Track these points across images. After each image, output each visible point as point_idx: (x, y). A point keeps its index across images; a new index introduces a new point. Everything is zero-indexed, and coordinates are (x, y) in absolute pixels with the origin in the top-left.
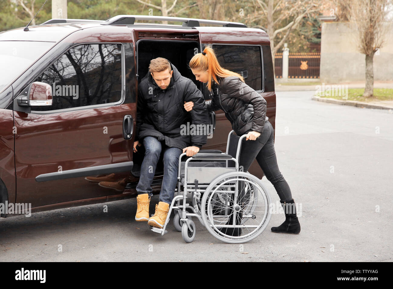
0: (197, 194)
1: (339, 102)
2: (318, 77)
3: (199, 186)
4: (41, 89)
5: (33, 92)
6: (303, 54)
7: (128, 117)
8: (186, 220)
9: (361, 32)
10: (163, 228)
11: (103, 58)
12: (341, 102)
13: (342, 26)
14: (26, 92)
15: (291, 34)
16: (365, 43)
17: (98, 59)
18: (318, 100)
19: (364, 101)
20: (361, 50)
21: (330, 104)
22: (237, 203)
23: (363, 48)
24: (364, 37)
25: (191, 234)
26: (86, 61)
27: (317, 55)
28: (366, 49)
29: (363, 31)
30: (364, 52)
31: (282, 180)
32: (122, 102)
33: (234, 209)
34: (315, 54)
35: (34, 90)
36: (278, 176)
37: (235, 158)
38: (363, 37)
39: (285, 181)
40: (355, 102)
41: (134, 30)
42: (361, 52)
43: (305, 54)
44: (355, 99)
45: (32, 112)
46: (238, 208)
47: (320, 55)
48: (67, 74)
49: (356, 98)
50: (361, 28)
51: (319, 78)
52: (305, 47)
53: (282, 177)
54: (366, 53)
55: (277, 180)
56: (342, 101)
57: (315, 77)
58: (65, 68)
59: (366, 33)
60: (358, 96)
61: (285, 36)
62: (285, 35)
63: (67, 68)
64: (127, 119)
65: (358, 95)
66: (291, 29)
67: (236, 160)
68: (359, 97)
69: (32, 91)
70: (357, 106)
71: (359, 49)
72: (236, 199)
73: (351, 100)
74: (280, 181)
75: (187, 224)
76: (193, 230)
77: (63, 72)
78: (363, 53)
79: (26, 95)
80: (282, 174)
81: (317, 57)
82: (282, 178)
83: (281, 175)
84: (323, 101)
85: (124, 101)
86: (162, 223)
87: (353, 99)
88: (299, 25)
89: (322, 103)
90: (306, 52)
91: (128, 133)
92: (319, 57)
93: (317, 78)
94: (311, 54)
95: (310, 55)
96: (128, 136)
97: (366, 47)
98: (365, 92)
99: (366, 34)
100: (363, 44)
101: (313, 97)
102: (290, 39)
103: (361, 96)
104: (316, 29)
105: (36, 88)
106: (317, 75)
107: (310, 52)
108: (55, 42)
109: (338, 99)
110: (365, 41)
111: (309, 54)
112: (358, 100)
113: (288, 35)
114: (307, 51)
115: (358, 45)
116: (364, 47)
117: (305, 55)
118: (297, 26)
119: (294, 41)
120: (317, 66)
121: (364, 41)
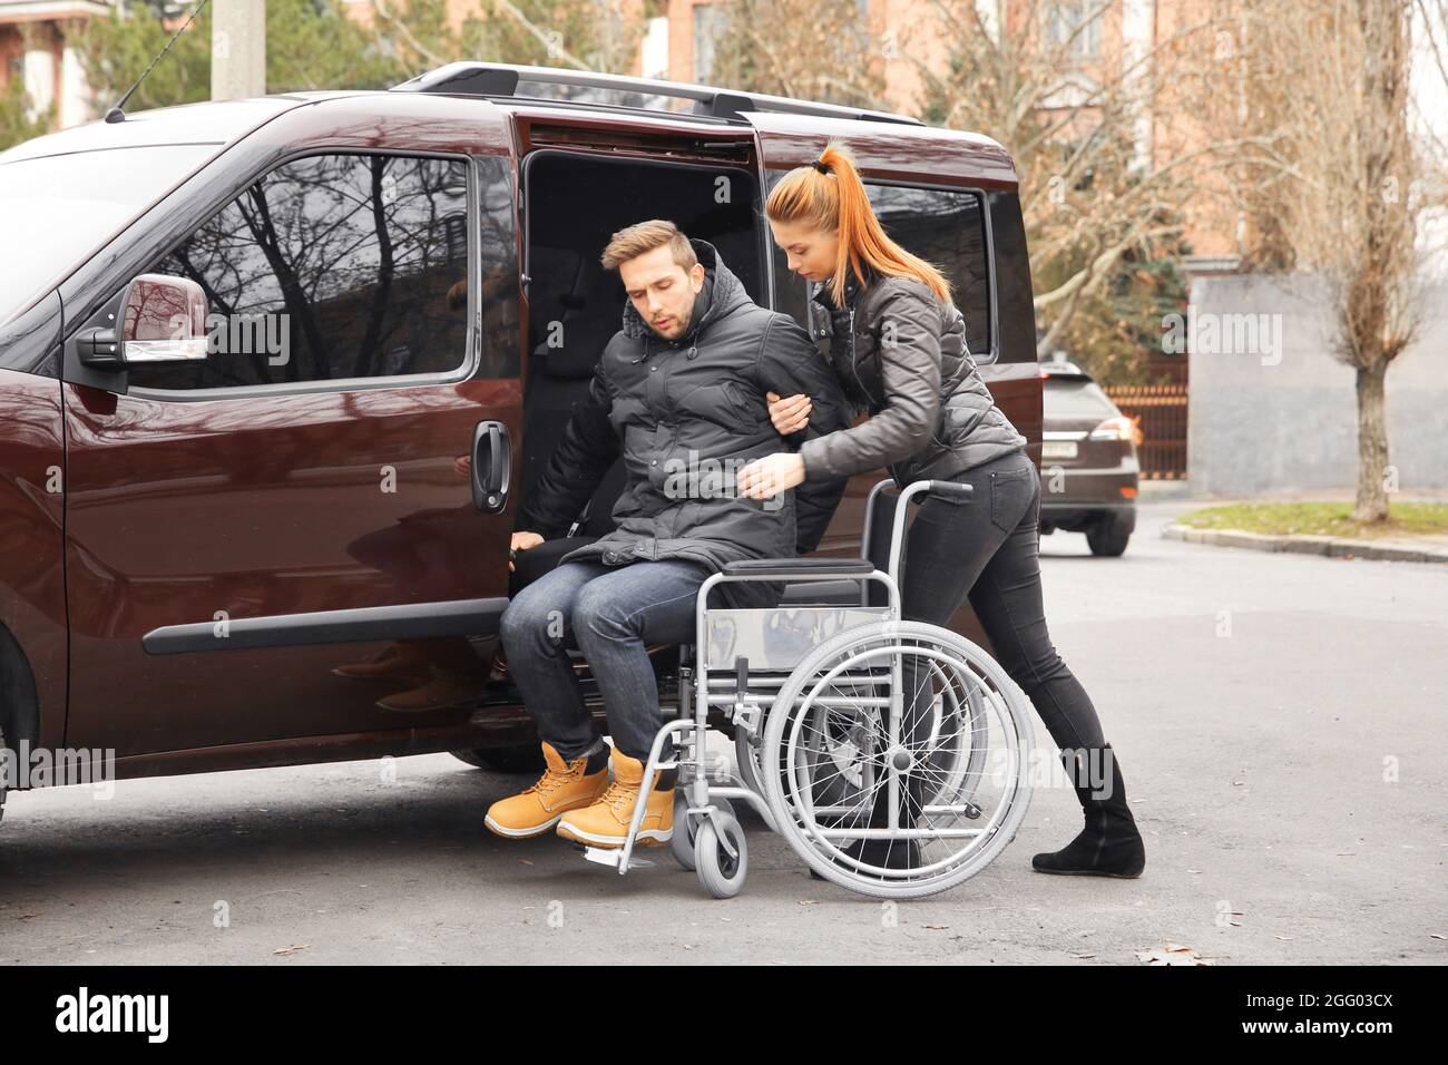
0: (747, 711)
1: (1261, 541)
2: (1183, 476)
3: (752, 682)
4: (167, 305)
5: (134, 317)
6: (1125, 390)
7: (491, 429)
8: (711, 810)
9: (1336, 285)
10: (623, 847)
11: (387, 249)
12: (1269, 542)
13: (1265, 287)
14: (111, 317)
15: (1078, 314)
16: (1352, 325)
17: (368, 254)
18: (1185, 539)
19: (1357, 535)
20: (1339, 351)
21: (1231, 549)
22: (901, 740)
23: (1344, 343)
24: (1350, 304)
25: (730, 864)
26: (320, 263)
27: (1177, 395)
28: (1357, 347)
29: (1345, 281)
30: (1351, 357)
31: (1060, 674)
32: (468, 374)
33: (889, 764)
34: (1167, 390)
35: (139, 313)
36: (1043, 661)
37: (887, 573)
38: (1344, 304)
39: (1070, 677)
40: (1322, 538)
41: (514, 114)
42: (1339, 360)
43: (1132, 390)
44: (1323, 531)
45: (132, 389)
46: (903, 758)
47: (1185, 395)
48: (250, 304)
49: (1325, 525)
50: (1335, 272)
51: (1185, 479)
52: (1132, 366)
53: (1059, 663)
54: (1355, 362)
55: (1041, 672)
56: (1273, 538)
57: (1170, 475)
58: (246, 283)
59: (1357, 288)
60: (1331, 520)
61: (1056, 325)
62: (1056, 318)
63: (255, 285)
64: (486, 437)
65: (1332, 516)
66: (1078, 297)
67: (891, 579)
68: (1335, 522)
69: (131, 313)
70: (1329, 552)
71: (1333, 347)
72: (895, 728)
73: (1309, 533)
74: (1056, 675)
75: (712, 824)
76: (738, 851)
77: (238, 298)
78: (1347, 361)
79: (109, 325)
80: (1058, 653)
81: (1177, 401)
82: (1059, 666)
83: (1053, 656)
84: (1203, 541)
85: (477, 366)
86: (621, 829)
87: (1316, 529)
88: (1106, 281)
89: (1199, 546)
90: (1132, 384)
91: (491, 486)
92: (1183, 401)
93: (1177, 477)
94: (1153, 390)
95: (1149, 395)
96: (491, 500)
97: (1356, 341)
98: (1357, 506)
99: (1357, 295)
100: (1345, 328)
101: (1165, 530)
102: (1077, 334)
103: (1345, 518)
104: (1168, 301)
105: (148, 304)
106: (1176, 468)
107: (1150, 383)
108: (223, 143)
109: (1259, 532)
110: (1354, 317)
111: (1146, 390)
112: (1331, 533)
113: (1069, 318)
114: (1137, 382)
115: (1327, 336)
116: (1350, 340)
117: (1133, 396)
118: (1101, 284)
119: (1092, 341)
120: (1177, 437)
121: (1349, 316)
